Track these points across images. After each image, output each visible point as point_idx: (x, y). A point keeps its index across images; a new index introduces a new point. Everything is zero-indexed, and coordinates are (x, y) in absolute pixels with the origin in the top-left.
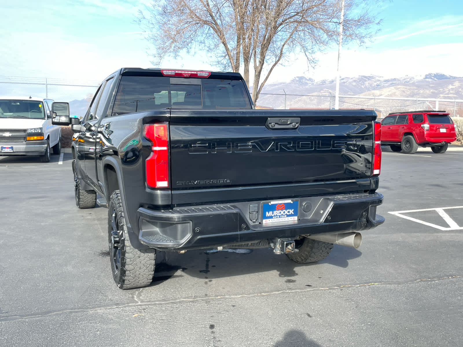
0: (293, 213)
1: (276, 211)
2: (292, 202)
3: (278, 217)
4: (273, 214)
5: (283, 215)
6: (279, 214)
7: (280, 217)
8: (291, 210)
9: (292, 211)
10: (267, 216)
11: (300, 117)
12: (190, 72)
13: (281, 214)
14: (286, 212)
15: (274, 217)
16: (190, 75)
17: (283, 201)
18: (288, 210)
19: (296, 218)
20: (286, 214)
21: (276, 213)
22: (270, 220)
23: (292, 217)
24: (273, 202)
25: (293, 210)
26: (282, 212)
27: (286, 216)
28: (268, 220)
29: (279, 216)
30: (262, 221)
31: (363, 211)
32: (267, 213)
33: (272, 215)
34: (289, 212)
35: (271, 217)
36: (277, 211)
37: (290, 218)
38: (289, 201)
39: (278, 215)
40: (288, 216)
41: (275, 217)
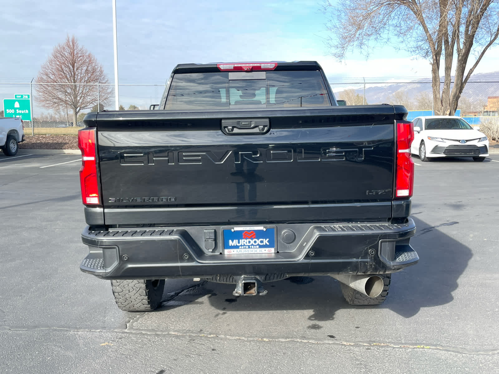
0: (268, 244)
1: (243, 240)
2: (265, 230)
3: (247, 247)
4: (239, 243)
5: (254, 245)
6: (248, 244)
7: (249, 248)
8: (264, 240)
9: (266, 241)
10: (230, 245)
11: (269, 118)
13: (251, 244)
14: (258, 242)
15: (240, 247)
16: (251, 68)
19: (273, 250)
20: (258, 245)
22: (235, 250)
23: (267, 249)
24: (237, 228)
25: (268, 240)
26: (252, 242)
27: (258, 247)
28: (232, 250)
29: (249, 246)
30: (223, 251)
31: (368, 247)
32: (230, 241)
33: (238, 245)
34: (262, 242)
35: (237, 247)
39: (246, 244)
40: (261, 247)
41: (243, 247)
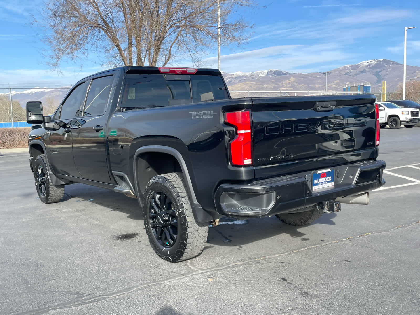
0: (331, 180)
2: (331, 171)
3: (322, 183)
4: (319, 181)
6: (323, 182)
7: (323, 184)
9: (330, 178)
10: (315, 183)
11: (336, 101)
12: (181, 69)
13: (323, 181)
14: (327, 179)
15: (319, 184)
16: (181, 71)
17: (325, 170)
18: (328, 178)
19: (333, 183)
20: (327, 181)
21: (321, 180)
22: (317, 186)
23: (331, 183)
24: (320, 172)
25: (331, 177)
27: (326, 182)
29: (323, 183)
30: (312, 188)
31: (377, 174)
32: (315, 181)
33: (318, 183)
34: (328, 179)
35: (317, 184)
36: (321, 179)
37: (329, 184)
38: (329, 170)
40: (328, 182)
41: (320, 184)
